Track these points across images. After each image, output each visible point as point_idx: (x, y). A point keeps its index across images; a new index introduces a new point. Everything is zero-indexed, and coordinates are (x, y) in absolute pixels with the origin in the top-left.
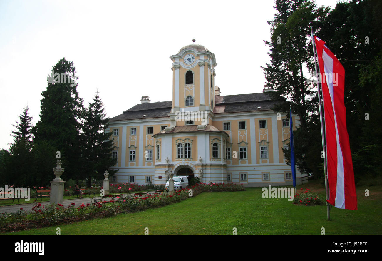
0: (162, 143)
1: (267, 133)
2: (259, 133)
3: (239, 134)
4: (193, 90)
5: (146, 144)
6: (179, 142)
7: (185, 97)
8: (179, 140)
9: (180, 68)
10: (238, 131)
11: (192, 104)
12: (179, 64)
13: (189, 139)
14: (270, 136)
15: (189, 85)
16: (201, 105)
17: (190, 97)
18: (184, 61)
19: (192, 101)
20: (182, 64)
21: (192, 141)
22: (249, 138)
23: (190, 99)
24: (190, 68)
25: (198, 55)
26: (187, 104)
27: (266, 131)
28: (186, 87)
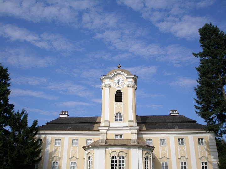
0: (95, 154)
1: (185, 150)
2: (179, 150)
3: (160, 150)
4: (122, 107)
5: (70, 155)
6: (113, 154)
7: (115, 113)
8: (114, 153)
9: (110, 87)
10: (160, 147)
11: (121, 120)
12: (109, 84)
13: (123, 152)
14: (188, 152)
15: (119, 103)
16: (129, 121)
17: (119, 113)
18: (114, 82)
19: (121, 117)
20: (112, 85)
21: (126, 154)
22: (170, 154)
23: (119, 115)
24: (120, 88)
25: (127, 78)
26: (116, 120)
27: (184, 148)
28: (115, 105)
